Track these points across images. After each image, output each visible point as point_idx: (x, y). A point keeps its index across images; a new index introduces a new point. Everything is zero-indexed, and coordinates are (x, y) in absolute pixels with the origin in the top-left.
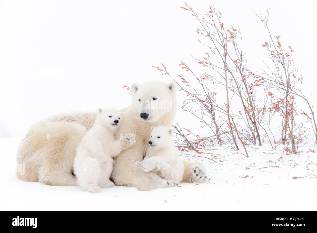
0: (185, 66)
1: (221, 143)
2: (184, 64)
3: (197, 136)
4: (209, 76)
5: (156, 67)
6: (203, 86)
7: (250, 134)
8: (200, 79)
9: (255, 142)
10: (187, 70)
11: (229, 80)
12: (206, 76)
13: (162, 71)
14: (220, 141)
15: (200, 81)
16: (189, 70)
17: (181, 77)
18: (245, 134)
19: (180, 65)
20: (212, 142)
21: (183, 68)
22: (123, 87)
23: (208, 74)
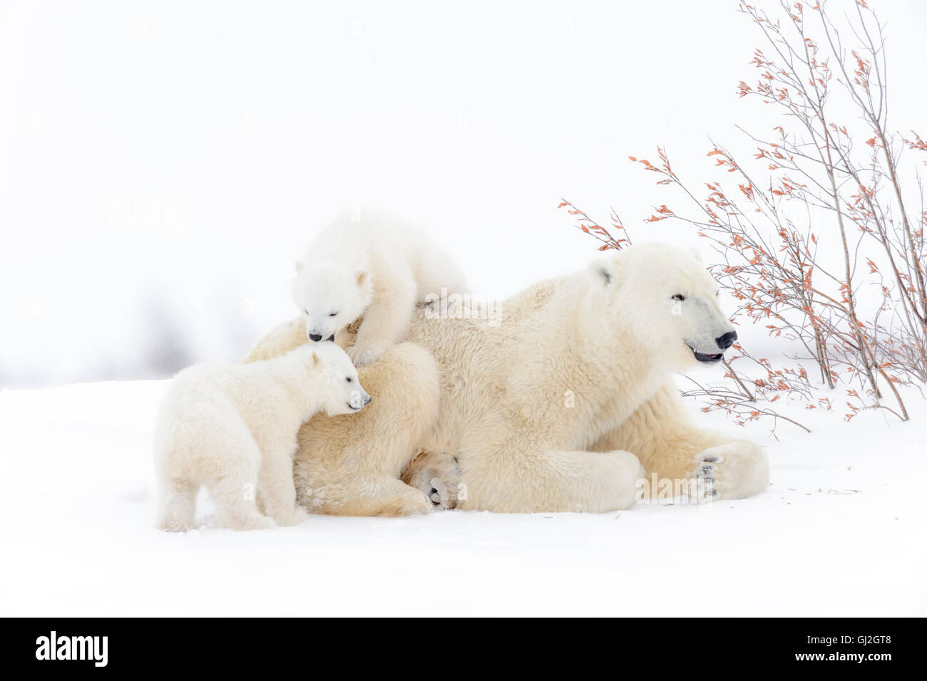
0: (726, 159)
1: (829, 379)
2: (720, 152)
3: (762, 360)
4: (794, 186)
5: (641, 161)
6: (777, 216)
7: (913, 355)
10: (730, 171)
11: (854, 196)
12: (786, 185)
13: (658, 172)
14: (827, 375)
15: (769, 200)
16: (738, 170)
17: (714, 189)
18: (899, 354)
19: (710, 154)
20: (806, 378)
21: (718, 165)
22: (559, 207)
23: (790, 181)
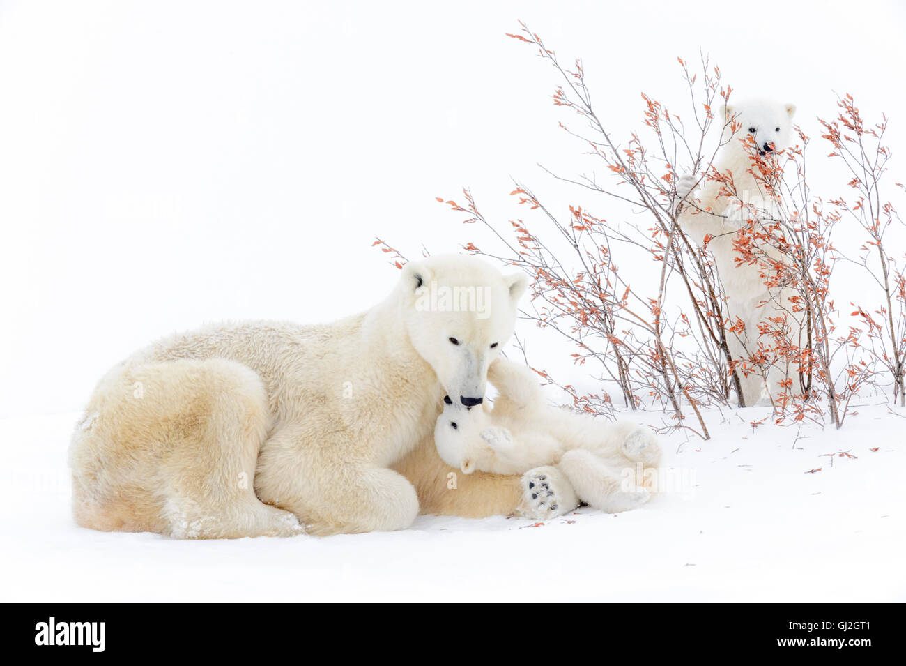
0: (528, 197)
1: (632, 403)
2: (523, 191)
3: (568, 387)
4: (594, 221)
5: (449, 202)
6: (578, 250)
7: (712, 378)
8: (570, 230)
9: (727, 397)
10: (532, 208)
11: (651, 229)
12: (586, 220)
13: (464, 212)
14: (630, 399)
15: (570, 235)
16: (540, 208)
17: (518, 226)
18: (698, 377)
19: (513, 193)
20: (610, 402)
21: (521, 203)
22: (374, 245)
23: (591, 217)
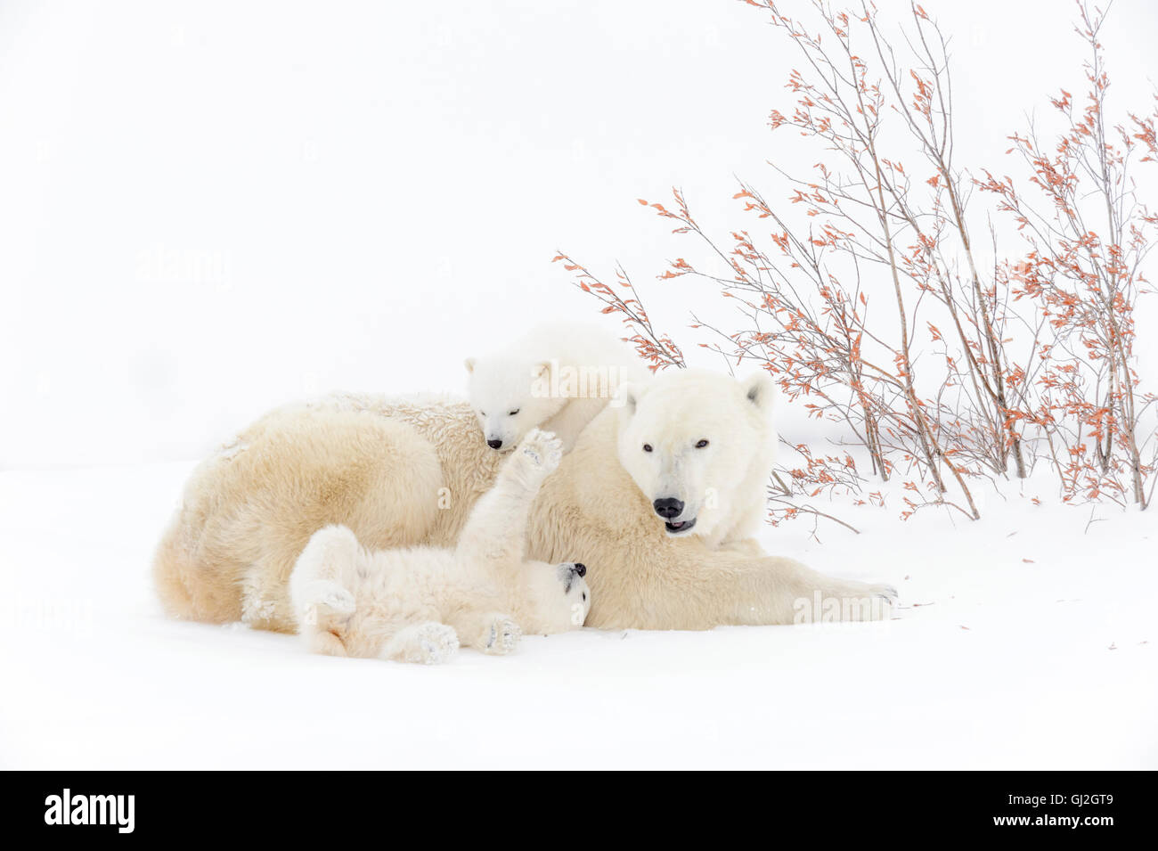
0: (756, 202)
1: (882, 470)
2: (750, 195)
3: (800, 446)
4: (839, 235)
5: (654, 206)
6: (818, 272)
7: (984, 440)
8: (808, 245)
9: (1004, 465)
10: (761, 217)
11: (912, 247)
12: (829, 234)
13: (674, 219)
14: (879, 465)
15: (808, 252)
16: (771, 216)
17: (741, 239)
18: (966, 438)
19: (737, 196)
20: (853, 467)
21: (747, 209)
22: (554, 261)
23: (835, 229)
